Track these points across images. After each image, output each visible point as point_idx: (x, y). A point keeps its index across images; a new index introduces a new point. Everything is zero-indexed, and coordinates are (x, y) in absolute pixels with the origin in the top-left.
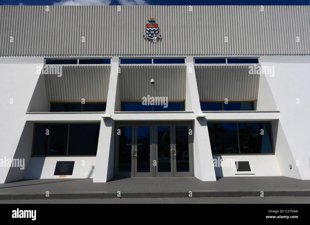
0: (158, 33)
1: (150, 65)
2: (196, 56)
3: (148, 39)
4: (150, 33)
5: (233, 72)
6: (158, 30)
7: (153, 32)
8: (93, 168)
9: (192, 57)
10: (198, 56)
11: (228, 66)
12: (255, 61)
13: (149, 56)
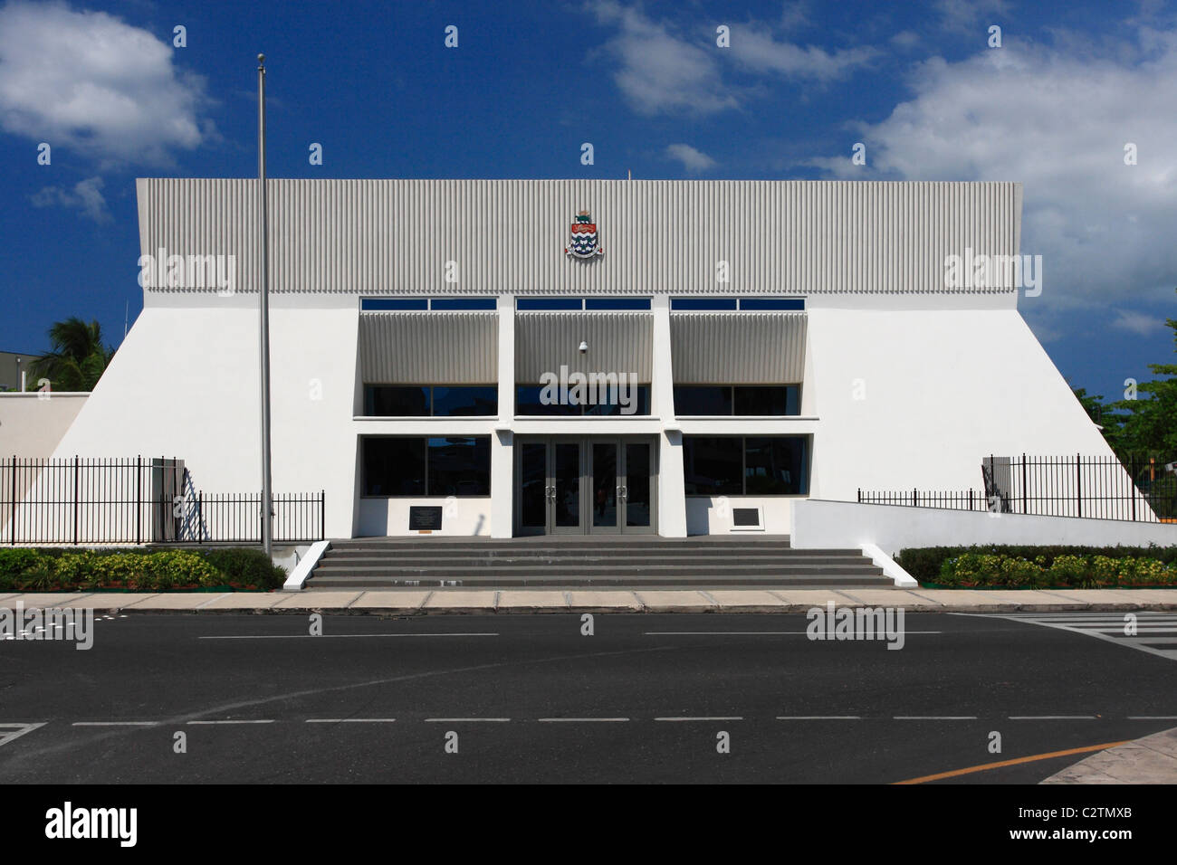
0: (595, 245)
1: (578, 312)
2: (675, 294)
3: (575, 257)
4: (580, 245)
5: (750, 328)
6: (596, 237)
7: (586, 242)
8: (482, 517)
9: (665, 297)
10: (680, 294)
11: (740, 317)
12: (799, 305)
13: (577, 294)
